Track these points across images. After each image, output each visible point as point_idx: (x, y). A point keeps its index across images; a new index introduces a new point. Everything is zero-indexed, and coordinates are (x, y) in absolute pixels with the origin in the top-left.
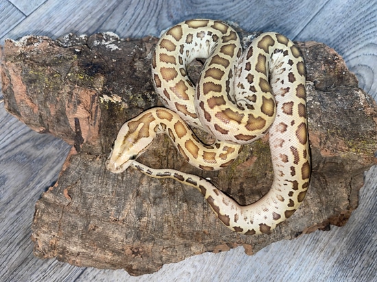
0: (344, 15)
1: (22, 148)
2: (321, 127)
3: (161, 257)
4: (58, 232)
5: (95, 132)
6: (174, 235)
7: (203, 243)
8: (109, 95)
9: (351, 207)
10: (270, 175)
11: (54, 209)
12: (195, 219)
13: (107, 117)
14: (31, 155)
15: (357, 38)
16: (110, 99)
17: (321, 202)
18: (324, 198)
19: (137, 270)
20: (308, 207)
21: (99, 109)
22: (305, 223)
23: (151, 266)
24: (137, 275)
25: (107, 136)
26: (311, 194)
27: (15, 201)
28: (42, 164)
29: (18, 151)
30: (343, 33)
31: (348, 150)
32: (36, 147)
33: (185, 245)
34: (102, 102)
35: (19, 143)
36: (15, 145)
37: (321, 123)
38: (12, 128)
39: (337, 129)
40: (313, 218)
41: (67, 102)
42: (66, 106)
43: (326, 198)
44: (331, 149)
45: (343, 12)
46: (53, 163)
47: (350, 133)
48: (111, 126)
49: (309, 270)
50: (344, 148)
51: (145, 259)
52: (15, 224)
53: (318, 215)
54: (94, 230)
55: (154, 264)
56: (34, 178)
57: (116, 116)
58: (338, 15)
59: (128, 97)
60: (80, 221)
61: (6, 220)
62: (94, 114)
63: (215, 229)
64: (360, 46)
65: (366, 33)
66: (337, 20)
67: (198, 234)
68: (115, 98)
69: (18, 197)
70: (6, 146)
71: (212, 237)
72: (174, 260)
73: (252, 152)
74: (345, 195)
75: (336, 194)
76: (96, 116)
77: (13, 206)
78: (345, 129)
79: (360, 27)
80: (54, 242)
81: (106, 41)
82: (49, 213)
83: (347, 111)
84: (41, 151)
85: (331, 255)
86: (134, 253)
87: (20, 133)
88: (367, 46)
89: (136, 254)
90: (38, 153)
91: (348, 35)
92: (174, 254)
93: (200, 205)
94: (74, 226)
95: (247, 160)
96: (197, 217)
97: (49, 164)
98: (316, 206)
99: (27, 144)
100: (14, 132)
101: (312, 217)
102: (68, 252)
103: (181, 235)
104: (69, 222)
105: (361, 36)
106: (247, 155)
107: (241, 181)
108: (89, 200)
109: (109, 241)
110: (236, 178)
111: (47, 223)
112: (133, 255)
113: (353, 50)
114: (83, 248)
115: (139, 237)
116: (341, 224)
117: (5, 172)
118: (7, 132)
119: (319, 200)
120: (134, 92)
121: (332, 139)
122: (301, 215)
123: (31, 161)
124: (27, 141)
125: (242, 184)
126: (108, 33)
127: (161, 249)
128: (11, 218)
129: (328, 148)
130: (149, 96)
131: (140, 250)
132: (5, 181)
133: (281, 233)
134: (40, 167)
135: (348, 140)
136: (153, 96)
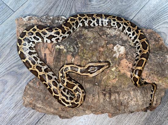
0: (154, 9)
1: (14, 69)
2: (148, 70)
3: (73, 113)
4: (33, 98)
5: (52, 60)
7: (91, 110)
8: (59, 45)
9: (157, 104)
10: (123, 87)
11: (33, 89)
12: (89, 100)
13: (57, 54)
14: (17, 72)
15: (160, 20)
16: (60, 47)
17: (144, 101)
18: (145, 99)
19: (63, 117)
20: (138, 102)
21: (54, 51)
22: (135, 108)
23: (68, 116)
24: (63, 118)
25: (57, 62)
26: (140, 97)
27: (11, 91)
28: (22, 76)
29: (12, 70)
30: (153, 17)
31: (159, 81)
32: (19, 68)
33: (84, 110)
34: (56, 48)
35: (12, 67)
36: (11, 68)
37: (148, 68)
38: (9, 60)
39: (155, 71)
40: (139, 107)
41: (42, 47)
42: (42, 48)
43: (147, 99)
44: (151, 80)
45: (154, 7)
46: (26, 75)
47: (161, 74)
48: (59, 58)
49: (134, 122)
50: (156, 80)
51: (67, 113)
52: (11, 100)
53: (142, 106)
54: (47, 99)
55: (70, 115)
56: (19, 81)
57: (61, 55)
58: (151, 9)
59: (67, 47)
60: (42, 95)
61: (8, 99)
62: (52, 52)
63: (96, 105)
64: (161, 23)
65: (164, 17)
66: (151, 11)
67: (89, 106)
68: (61, 47)
69: (12, 90)
70: (7, 68)
71: (95, 108)
72: (78, 115)
73: (116, 76)
74: (155, 99)
76: (53, 53)
77: (10, 93)
78: (158, 72)
79: (161, 14)
80: (31, 102)
81: (61, 21)
82: (30, 90)
83: (161, 64)
84: (21, 70)
85: (143, 116)
86: (62, 110)
87: (12, 63)
88: (164, 23)
89: (63, 111)
90: (20, 71)
91: (156, 18)
92: (79, 113)
93: (91, 95)
94: (40, 97)
95: (114, 79)
96: (89, 99)
97: (25, 76)
98: (141, 102)
99: (15, 67)
100: (10, 62)
102: (36, 106)
104: (38, 95)
105: (161, 19)
106: (114, 77)
107: (110, 87)
109: (53, 104)
110: (108, 86)
111: (29, 94)
112: (62, 111)
113: (158, 25)
114: (42, 106)
116: (152, 110)
117: (7, 79)
118: (7, 62)
119: (143, 100)
120: (69, 45)
121: (152, 75)
122: (134, 104)
123: (18, 74)
124: (15, 66)
125: (110, 88)
126: (62, 17)
127: (73, 110)
128: (10, 98)
129: (150, 79)
130: (75, 47)
131: (65, 109)
132: (7, 83)
133: (125, 111)
134: (21, 77)
135: (159, 77)
136: (77, 48)
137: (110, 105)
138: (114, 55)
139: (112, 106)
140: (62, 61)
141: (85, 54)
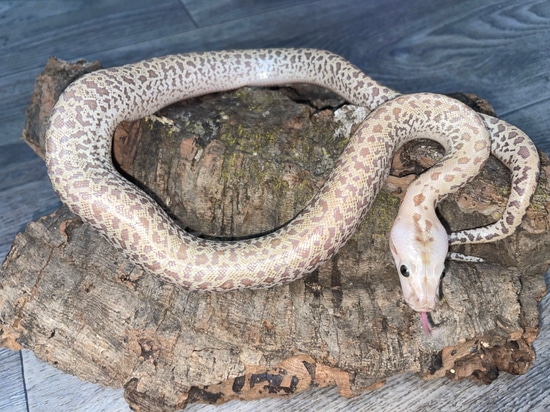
4: (32, 288)
6: (214, 324)
7: (261, 350)
8: (160, 117)
11: (39, 249)
17: (470, 301)
18: (474, 297)
19: (144, 395)
21: (141, 130)
25: (144, 167)
33: (232, 350)
34: (147, 120)
40: (458, 330)
43: (479, 296)
44: (473, 195)
48: (151, 152)
50: (494, 196)
51: (160, 368)
53: (466, 322)
54: (88, 290)
59: (183, 123)
60: (72, 277)
62: (133, 136)
63: (283, 322)
67: (253, 326)
68: (165, 120)
71: (278, 339)
72: (208, 377)
74: (512, 295)
75: (496, 292)
80: (22, 302)
82: (29, 256)
86: (143, 351)
89: (147, 355)
92: (211, 364)
94: (60, 284)
98: (461, 306)
101: (456, 328)
102: (37, 326)
103: (226, 324)
104: (55, 276)
108: (94, 245)
109: (107, 315)
111: (21, 271)
112: (142, 358)
114: (63, 322)
115: (156, 319)
119: (465, 296)
120: (192, 119)
127: (190, 352)
130: (211, 124)
131: (155, 347)
133: (402, 355)
135: (501, 186)
136: (217, 125)
137: (340, 331)
138: (337, 132)
139: (349, 334)
140: (162, 163)
141: (242, 137)
